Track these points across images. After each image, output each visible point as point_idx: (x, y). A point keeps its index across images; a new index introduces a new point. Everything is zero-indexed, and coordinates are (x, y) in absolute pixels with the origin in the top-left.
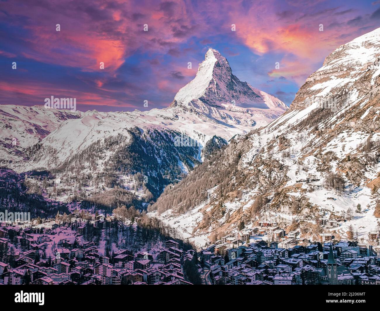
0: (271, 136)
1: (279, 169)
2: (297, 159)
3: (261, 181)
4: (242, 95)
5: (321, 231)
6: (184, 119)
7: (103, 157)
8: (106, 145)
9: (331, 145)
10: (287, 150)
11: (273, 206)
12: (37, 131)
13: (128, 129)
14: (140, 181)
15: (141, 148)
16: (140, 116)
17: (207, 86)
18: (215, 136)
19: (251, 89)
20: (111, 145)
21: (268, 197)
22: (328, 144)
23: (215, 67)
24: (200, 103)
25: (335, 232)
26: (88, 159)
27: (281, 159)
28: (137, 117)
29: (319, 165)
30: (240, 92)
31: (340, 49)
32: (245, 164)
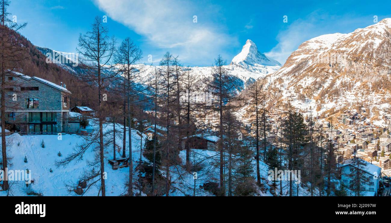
0: (275, 78)
1: (279, 92)
2: (286, 87)
3: (271, 97)
4: (262, 59)
6: (236, 70)
8: (203, 81)
10: (282, 84)
11: (276, 107)
17: (247, 56)
18: (250, 78)
19: (266, 57)
20: (205, 81)
21: (274, 103)
22: (299, 82)
23: (250, 47)
24: (243, 63)
27: (280, 87)
29: (295, 90)
31: (306, 42)
32: (264, 90)
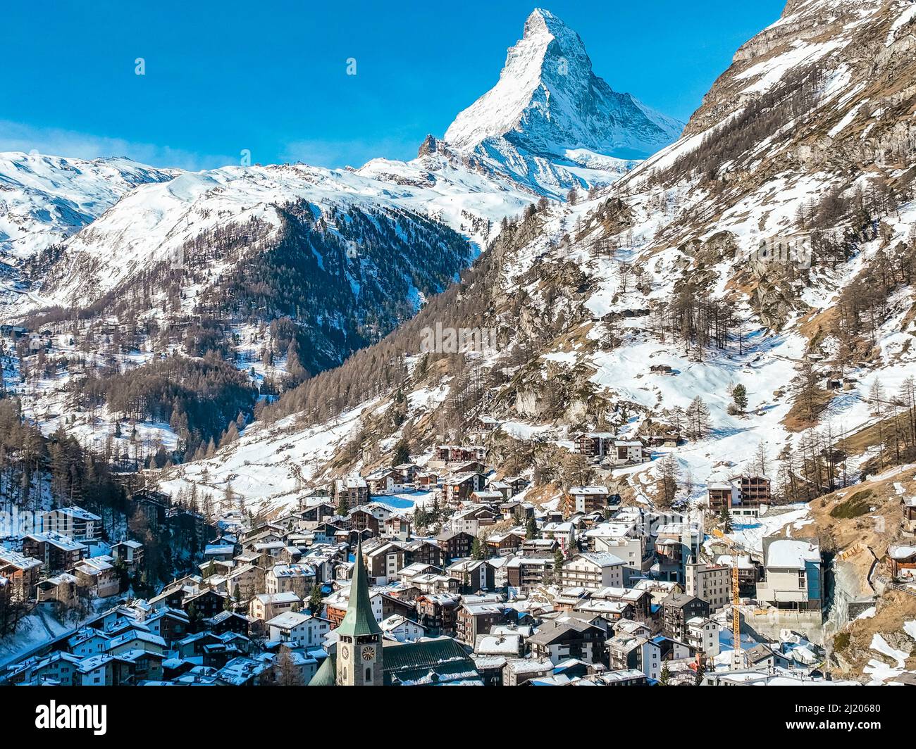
1: (575, 289)
3: (524, 324)
4: (616, 125)
5: (588, 478)
6: (448, 183)
7: (204, 278)
8: (217, 248)
9: (732, 215)
10: (615, 238)
12: (60, 216)
13: (281, 205)
14: (283, 337)
15: (309, 252)
16: (329, 175)
17: (525, 105)
19: (640, 112)
20: (229, 246)
23: (547, 56)
24: (504, 147)
25: (623, 480)
26: (164, 285)
27: (586, 259)
28: (321, 177)
29: (685, 272)
30: (612, 119)
32: (509, 281)
